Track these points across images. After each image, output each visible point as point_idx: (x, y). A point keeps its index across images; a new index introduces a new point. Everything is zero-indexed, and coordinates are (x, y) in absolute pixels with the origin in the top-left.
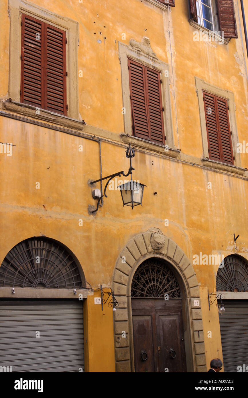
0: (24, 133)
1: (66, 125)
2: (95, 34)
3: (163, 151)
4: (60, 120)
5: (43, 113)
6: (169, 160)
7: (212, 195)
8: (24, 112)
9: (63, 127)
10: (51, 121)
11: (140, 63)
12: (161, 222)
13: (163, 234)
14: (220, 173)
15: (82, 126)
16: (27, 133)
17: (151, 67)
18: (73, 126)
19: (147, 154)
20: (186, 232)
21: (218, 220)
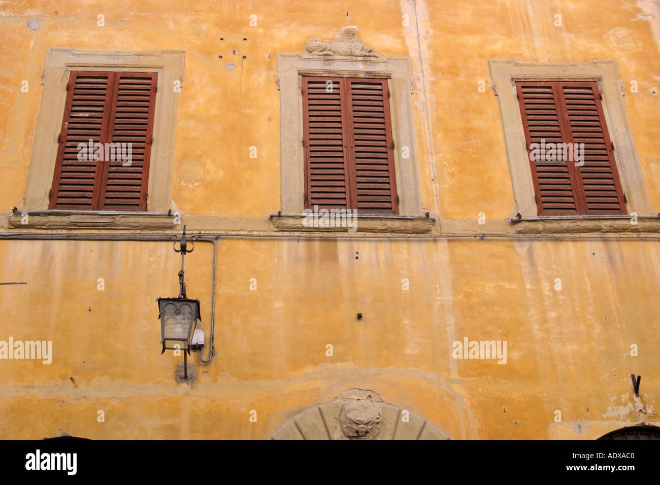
0: (47, 260)
1: (136, 226)
2: (221, 57)
3: (383, 226)
4: (118, 220)
5: (85, 216)
6: (407, 241)
7: (547, 293)
8: (46, 223)
9: (130, 232)
10: (104, 226)
11: (334, 75)
12: (379, 375)
13: (383, 401)
14: (574, 240)
15: (168, 221)
16: (52, 257)
17: (362, 75)
18: (150, 225)
19: (341, 240)
20: (458, 389)
21: (570, 348)
